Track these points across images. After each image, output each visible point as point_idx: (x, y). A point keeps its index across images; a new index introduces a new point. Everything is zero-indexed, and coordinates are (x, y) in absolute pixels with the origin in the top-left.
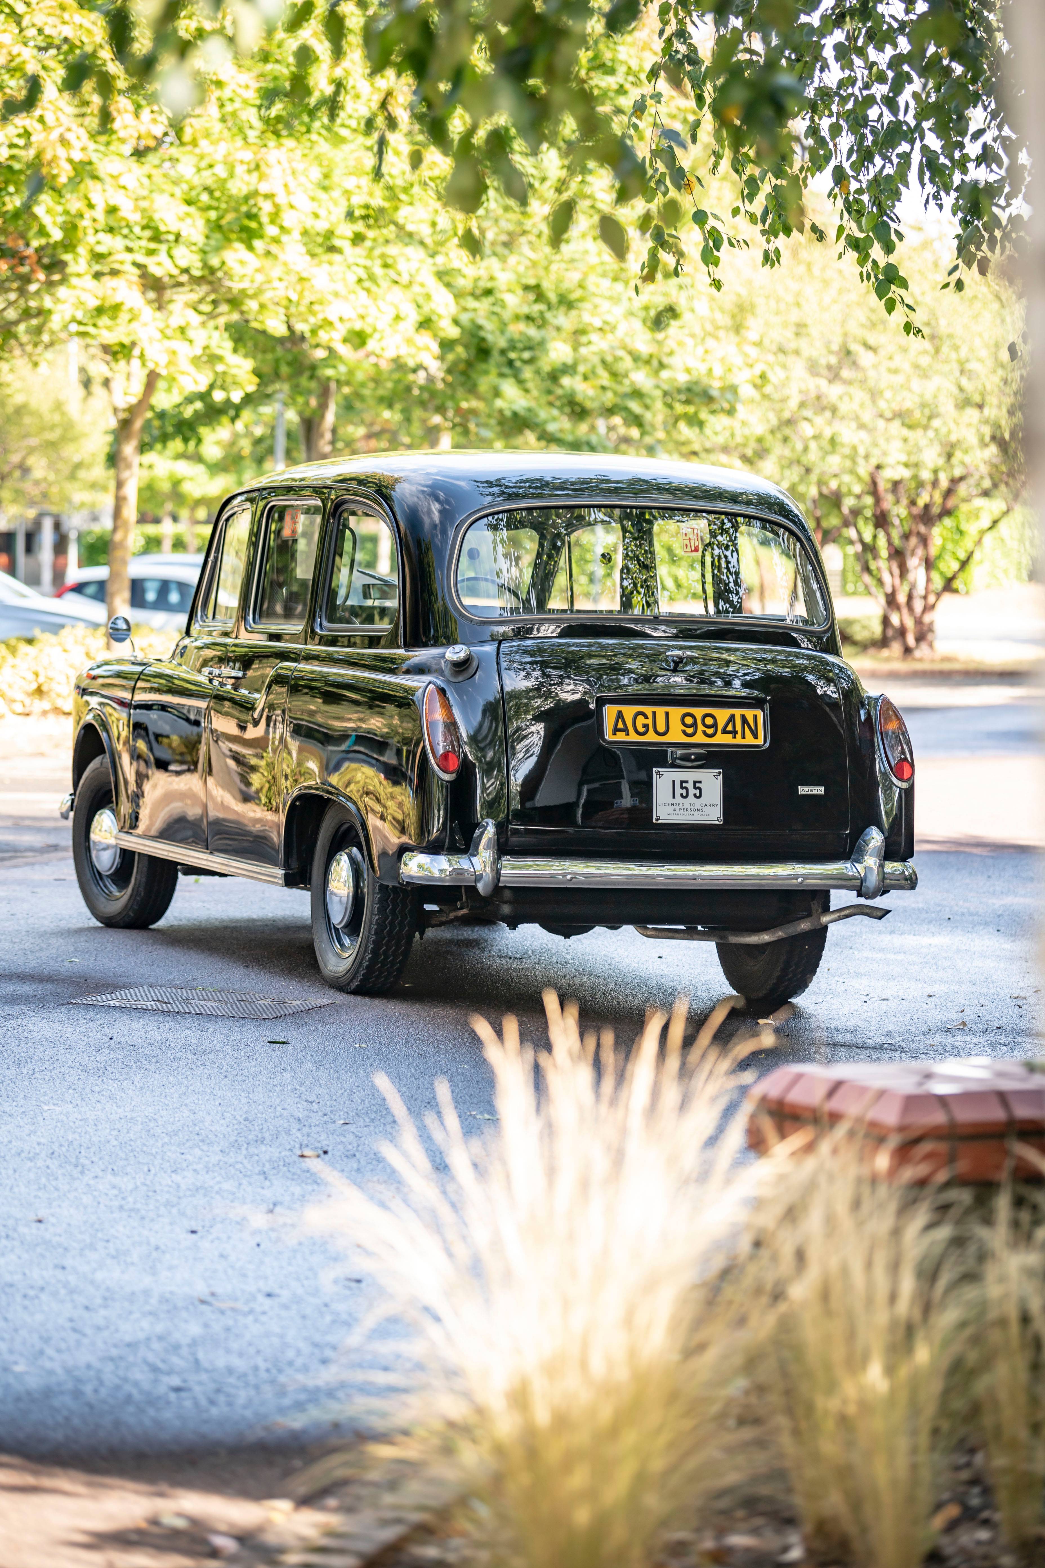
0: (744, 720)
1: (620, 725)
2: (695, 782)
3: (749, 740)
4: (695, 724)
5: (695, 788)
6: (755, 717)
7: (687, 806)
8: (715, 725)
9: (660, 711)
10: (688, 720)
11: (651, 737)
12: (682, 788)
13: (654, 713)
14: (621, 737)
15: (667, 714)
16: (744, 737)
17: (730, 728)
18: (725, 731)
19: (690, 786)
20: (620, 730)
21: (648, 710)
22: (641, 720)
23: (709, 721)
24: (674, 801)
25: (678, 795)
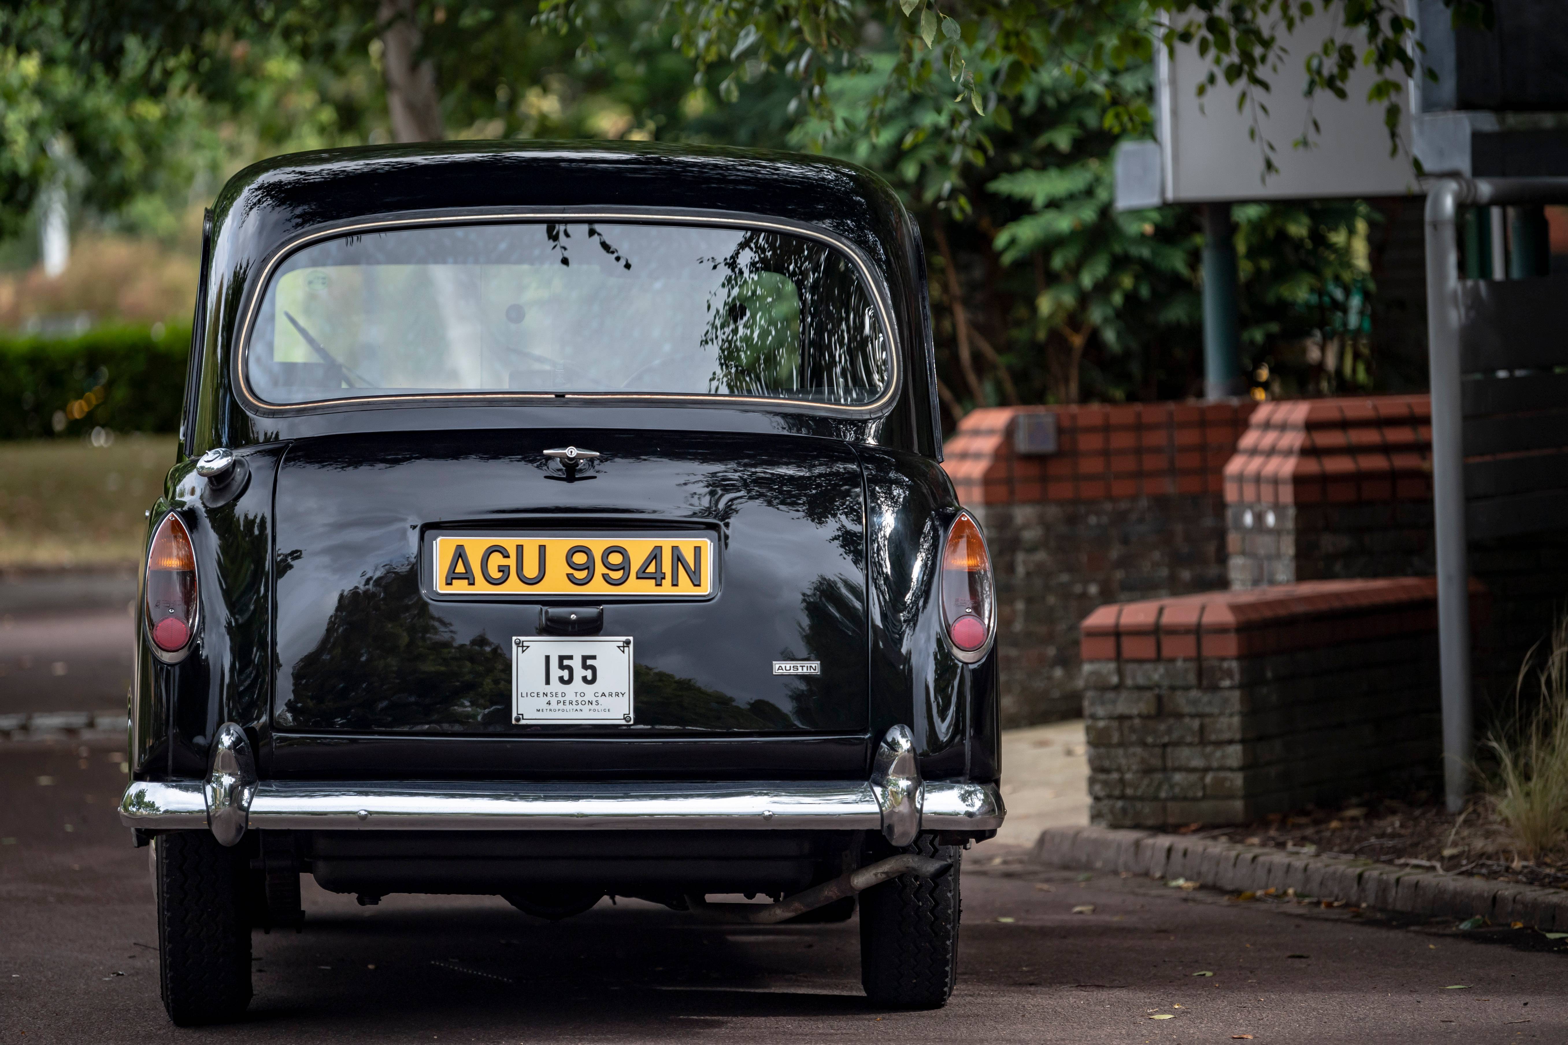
0: (678, 558)
1: (460, 568)
2: (585, 658)
3: (685, 588)
4: (589, 567)
5: (585, 667)
6: (697, 550)
7: (570, 696)
8: (625, 567)
9: (531, 543)
10: (580, 559)
11: (513, 587)
12: (562, 667)
13: (520, 549)
14: (460, 587)
15: (542, 549)
16: (675, 584)
17: (652, 569)
18: (642, 575)
19: (576, 664)
20: (460, 577)
21: (509, 542)
22: (496, 560)
23: (615, 559)
24: (548, 689)
25: (554, 678)
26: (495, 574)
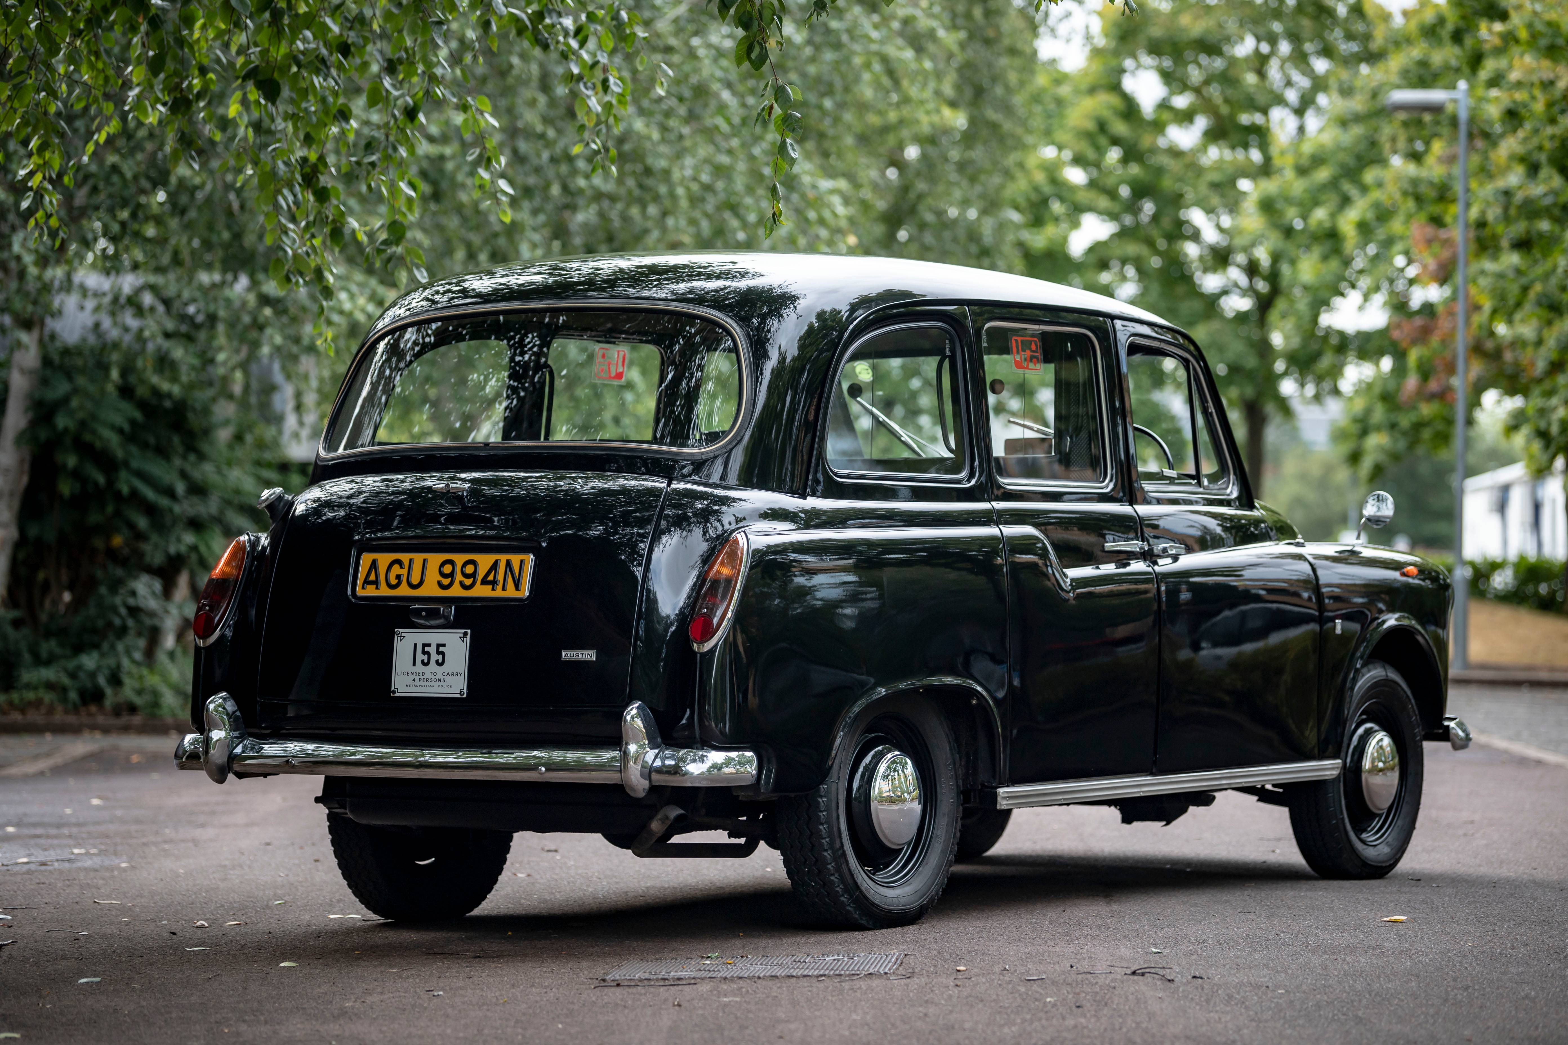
0: (507, 567)
1: (372, 577)
2: (439, 646)
3: (511, 592)
4: (452, 575)
5: (438, 653)
6: (521, 564)
7: (428, 676)
8: (473, 575)
9: (418, 559)
10: (446, 569)
11: (404, 591)
12: (424, 653)
13: (410, 562)
14: (371, 591)
15: (424, 562)
16: (504, 589)
18: (484, 582)
19: (432, 650)
20: (372, 583)
21: (405, 557)
22: (396, 569)
23: (469, 569)
24: (414, 669)
25: (418, 662)
26: (394, 581)
